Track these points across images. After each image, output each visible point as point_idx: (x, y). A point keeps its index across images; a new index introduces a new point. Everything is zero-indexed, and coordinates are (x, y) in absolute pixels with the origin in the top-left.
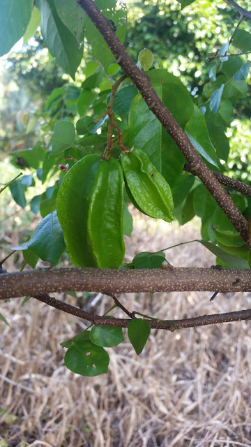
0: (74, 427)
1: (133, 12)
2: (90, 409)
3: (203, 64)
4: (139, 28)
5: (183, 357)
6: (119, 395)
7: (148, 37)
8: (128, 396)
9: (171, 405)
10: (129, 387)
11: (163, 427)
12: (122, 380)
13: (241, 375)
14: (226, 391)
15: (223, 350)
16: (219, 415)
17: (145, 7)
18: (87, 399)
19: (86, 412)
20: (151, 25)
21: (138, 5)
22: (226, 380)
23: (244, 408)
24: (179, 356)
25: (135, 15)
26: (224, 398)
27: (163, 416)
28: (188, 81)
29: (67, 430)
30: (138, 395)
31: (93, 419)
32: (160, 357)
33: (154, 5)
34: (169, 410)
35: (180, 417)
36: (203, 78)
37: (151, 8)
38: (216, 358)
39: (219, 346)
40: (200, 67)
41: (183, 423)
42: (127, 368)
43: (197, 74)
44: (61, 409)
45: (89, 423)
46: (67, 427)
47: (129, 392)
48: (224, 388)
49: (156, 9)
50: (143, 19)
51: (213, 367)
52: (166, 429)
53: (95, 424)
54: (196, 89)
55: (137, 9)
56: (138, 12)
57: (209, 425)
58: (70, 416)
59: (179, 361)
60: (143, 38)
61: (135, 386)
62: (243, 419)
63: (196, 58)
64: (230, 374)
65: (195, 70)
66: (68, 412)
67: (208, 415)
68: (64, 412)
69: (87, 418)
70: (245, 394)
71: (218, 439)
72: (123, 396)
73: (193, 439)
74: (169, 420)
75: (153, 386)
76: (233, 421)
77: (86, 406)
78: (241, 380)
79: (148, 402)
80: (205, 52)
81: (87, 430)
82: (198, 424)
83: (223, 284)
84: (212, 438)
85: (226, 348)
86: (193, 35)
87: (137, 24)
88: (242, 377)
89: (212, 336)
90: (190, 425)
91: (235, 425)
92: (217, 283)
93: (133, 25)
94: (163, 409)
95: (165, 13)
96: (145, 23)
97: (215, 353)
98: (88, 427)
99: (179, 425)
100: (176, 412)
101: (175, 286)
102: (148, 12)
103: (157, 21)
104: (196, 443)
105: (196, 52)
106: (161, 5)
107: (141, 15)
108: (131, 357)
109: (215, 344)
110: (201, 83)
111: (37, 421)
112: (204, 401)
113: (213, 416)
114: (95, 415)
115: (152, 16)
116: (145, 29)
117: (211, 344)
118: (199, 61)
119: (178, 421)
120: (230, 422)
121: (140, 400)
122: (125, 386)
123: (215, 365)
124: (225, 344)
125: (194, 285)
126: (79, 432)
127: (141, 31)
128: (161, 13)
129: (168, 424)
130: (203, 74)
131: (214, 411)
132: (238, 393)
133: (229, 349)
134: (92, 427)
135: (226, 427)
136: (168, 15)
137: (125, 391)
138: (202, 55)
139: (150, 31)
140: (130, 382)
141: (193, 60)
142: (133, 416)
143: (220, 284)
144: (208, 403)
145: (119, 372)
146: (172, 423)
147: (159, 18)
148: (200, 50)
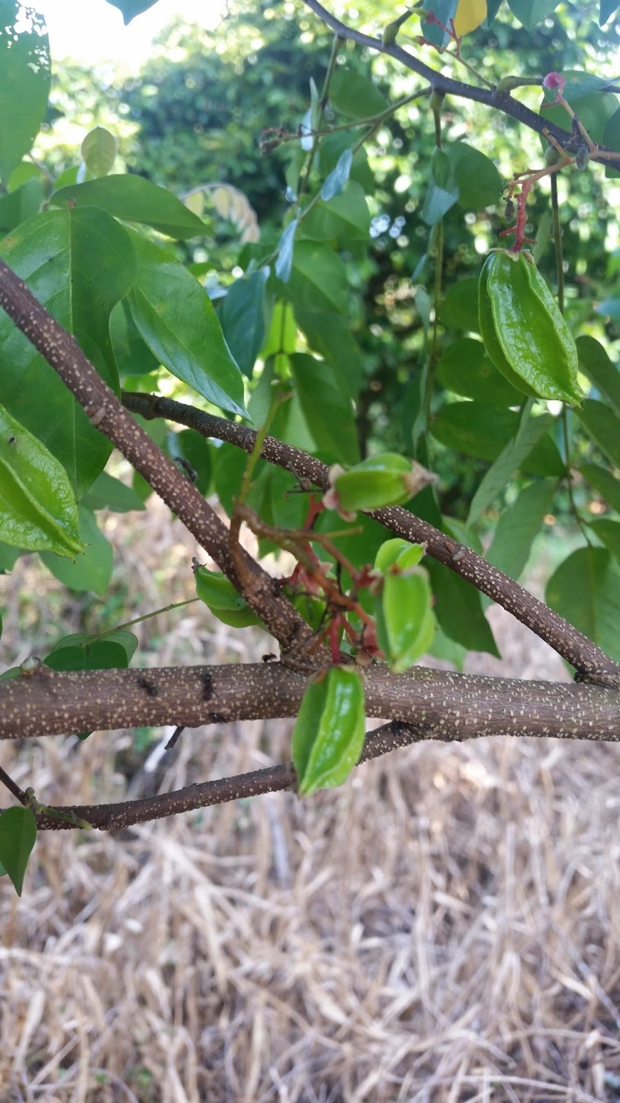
0: (112, 1075)
1: (238, 37)
2: (149, 1025)
3: (412, 158)
4: (253, 77)
5: (381, 878)
6: (222, 987)
7: (276, 97)
8: (244, 987)
9: (352, 1001)
10: (247, 964)
11: (336, 1057)
12: (226, 950)
13: (518, 914)
14: (485, 957)
15: (480, 853)
16: (471, 1014)
17: (266, 25)
18: (142, 1001)
19: (141, 1034)
20: (282, 68)
21: (248, 19)
22: (484, 928)
23: (529, 994)
24: (369, 878)
25: (241, 46)
26: (481, 972)
27: (333, 1030)
28: (380, 202)
29: (94, 1084)
30: (271, 981)
31: (159, 1050)
32: (325, 884)
33: (289, 18)
34: (348, 1013)
35: (376, 1029)
36: (415, 193)
37: (281, 27)
38: (465, 876)
39: (472, 845)
40: (406, 165)
41: (382, 1042)
42: (241, 919)
43: (402, 185)
44: (75, 1030)
45: (148, 1062)
46: (91, 1075)
47: (248, 976)
48: (480, 950)
49: (293, 29)
50: (264, 54)
51: (458, 897)
52: (342, 1061)
53: (163, 1063)
54: (400, 222)
55: (246, 30)
56: (250, 38)
57: (447, 1042)
58: (96, 1047)
59: (370, 889)
60: (263, 101)
61: (260, 960)
62: (527, 1019)
63: (398, 145)
64: (494, 914)
65: (394, 175)
66: (93, 1036)
67: (443, 1019)
68: (82, 1039)
69: (145, 1049)
70: (530, 959)
71: (468, 1073)
72: (232, 987)
73: (407, 1081)
74: (350, 1036)
75: (306, 957)
76: (504, 1028)
77: (140, 1020)
78: (520, 927)
79: (297, 996)
80: (417, 130)
81: (145, 1079)
82: (418, 1042)
83: (182, 704)
84: (454, 1073)
85: (487, 850)
86: (385, 89)
87: (248, 66)
88: (521, 920)
89: (452, 822)
90: (400, 1045)
91: (508, 1037)
92: (165, 704)
93: (239, 69)
94: (333, 1012)
95: (316, 38)
96: (268, 62)
97: (463, 862)
98: (147, 1072)
99: (374, 1048)
100: (366, 1017)
101: (51, 719)
102: (274, 35)
103: (297, 59)
104: (414, 1087)
105: (397, 130)
106: (305, 19)
107: (258, 43)
108: (250, 889)
109: (461, 839)
110: (410, 207)
111: (19, 1066)
112: (434, 986)
113: (455, 1019)
114: (164, 1040)
115: (285, 46)
116: (268, 78)
117: (451, 841)
118: (404, 152)
119: (371, 1040)
120: (498, 1032)
121: (275, 993)
122: (236, 963)
123: (462, 891)
124: (484, 839)
125: (102, 713)
126: (124, 1087)
127: (260, 84)
128: (306, 38)
129: (347, 1048)
130: (414, 184)
131: (458, 1006)
132: (511, 959)
133: (495, 852)
134: (156, 1070)
135: (485, 1044)
136: (322, 43)
137: (236, 975)
138: (409, 136)
139: (282, 82)
140: (247, 952)
141: (390, 150)
142: (259, 1036)
143: (173, 706)
144: (445, 987)
145: (220, 929)
146: (356, 1045)
147: (301, 50)
148: (404, 126)
